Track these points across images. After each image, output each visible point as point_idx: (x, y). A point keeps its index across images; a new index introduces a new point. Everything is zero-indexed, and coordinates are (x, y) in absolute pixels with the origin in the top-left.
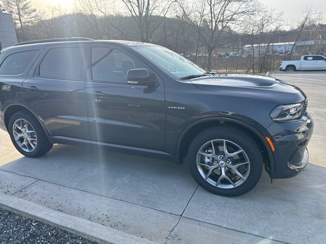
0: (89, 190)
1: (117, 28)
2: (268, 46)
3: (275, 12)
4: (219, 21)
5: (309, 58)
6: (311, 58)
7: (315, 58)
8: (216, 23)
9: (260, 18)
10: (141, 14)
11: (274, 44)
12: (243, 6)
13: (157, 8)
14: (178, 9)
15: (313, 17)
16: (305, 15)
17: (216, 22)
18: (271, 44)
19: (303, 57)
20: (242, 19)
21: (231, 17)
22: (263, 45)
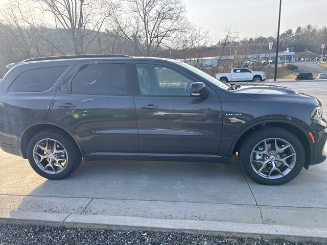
0: (156, 199)
1: (47, 40)
2: (198, 60)
3: (202, 30)
4: (154, 37)
5: (237, 71)
6: (239, 71)
7: (243, 71)
8: (150, 39)
9: (190, 35)
10: (73, 27)
11: (203, 58)
12: (176, 23)
13: (90, 21)
14: (114, 24)
15: (232, 35)
16: (226, 34)
17: (151, 37)
18: (200, 59)
19: (232, 70)
20: (174, 35)
21: (165, 33)
22: (193, 59)
